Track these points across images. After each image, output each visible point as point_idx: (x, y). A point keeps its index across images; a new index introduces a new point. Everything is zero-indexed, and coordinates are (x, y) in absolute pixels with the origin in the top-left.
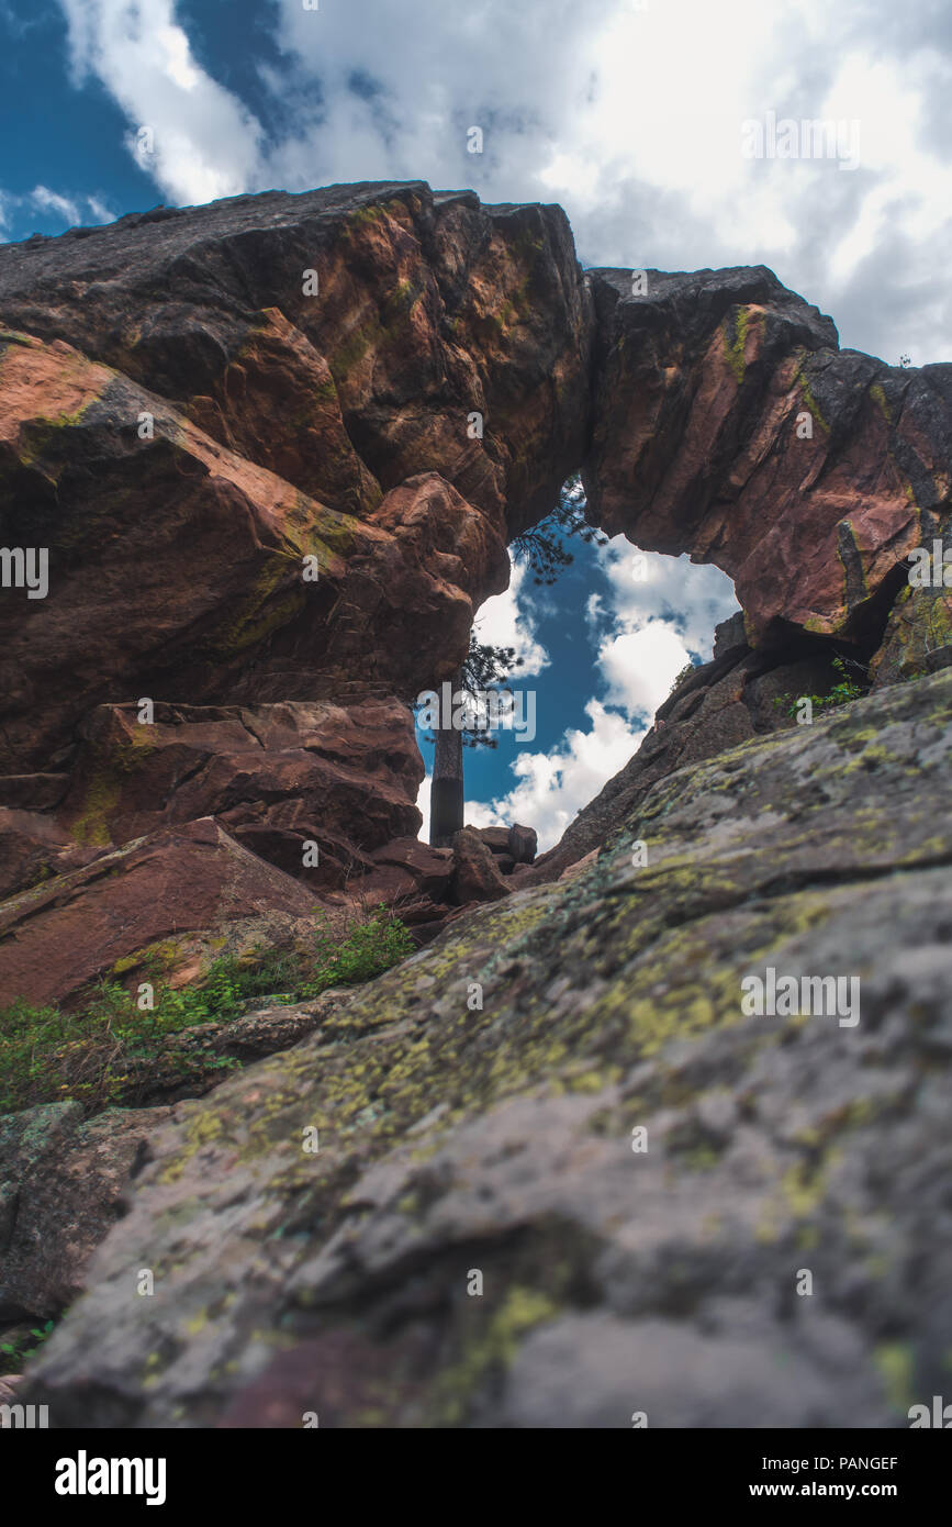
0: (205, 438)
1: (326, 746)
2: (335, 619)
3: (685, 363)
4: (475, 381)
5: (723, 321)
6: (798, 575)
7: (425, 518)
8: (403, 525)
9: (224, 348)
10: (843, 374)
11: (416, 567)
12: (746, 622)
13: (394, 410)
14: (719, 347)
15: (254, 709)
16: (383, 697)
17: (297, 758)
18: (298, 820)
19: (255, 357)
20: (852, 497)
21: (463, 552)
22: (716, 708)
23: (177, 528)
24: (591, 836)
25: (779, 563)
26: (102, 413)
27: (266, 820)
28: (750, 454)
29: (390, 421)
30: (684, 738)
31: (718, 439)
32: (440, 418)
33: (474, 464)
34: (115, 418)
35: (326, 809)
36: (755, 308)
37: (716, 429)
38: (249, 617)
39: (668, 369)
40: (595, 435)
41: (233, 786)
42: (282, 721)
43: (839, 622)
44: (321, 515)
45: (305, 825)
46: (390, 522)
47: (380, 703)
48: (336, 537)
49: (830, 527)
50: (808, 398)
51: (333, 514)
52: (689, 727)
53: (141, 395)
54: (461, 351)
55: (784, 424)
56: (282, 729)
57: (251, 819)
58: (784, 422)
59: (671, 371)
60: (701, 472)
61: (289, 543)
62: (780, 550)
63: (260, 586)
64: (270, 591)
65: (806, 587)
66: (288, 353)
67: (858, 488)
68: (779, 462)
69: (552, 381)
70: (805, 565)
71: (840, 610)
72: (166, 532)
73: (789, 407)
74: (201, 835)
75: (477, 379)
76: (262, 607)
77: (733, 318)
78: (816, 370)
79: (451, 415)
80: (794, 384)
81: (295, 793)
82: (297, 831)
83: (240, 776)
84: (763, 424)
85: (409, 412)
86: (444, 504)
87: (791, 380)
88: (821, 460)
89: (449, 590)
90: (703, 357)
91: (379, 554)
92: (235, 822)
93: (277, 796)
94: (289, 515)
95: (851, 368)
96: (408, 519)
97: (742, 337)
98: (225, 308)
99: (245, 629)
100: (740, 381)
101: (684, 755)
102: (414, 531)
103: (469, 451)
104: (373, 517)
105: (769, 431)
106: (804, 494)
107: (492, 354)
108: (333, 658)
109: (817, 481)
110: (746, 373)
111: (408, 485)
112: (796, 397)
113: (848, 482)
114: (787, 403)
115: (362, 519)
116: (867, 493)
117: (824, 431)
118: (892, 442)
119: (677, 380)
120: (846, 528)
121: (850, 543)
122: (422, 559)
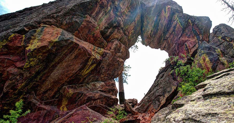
0: (78, 39)
1: (102, 90)
2: (101, 67)
3: (157, 16)
5: (163, 9)
6: (179, 53)
7: (115, 48)
8: (111, 49)
9: (80, 23)
10: (184, 18)
11: (114, 56)
13: (108, 29)
14: (163, 13)
15: (89, 84)
17: (97, 92)
18: (99, 103)
19: (85, 24)
20: (187, 39)
21: (122, 53)
23: (74, 55)
24: (147, 100)
25: (176, 50)
26: (61, 38)
27: (93, 104)
28: (169, 31)
29: (108, 31)
31: (164, 29)
32: (116, 30)
33: (123, 37)
34: (63, 38)
35: (103, 101)
36: (169, 6)
37: (163, 27)
38: (87, 69)
39: (155, 17)
40: (143, 29)
41: (88, 99)
42: (94, 86)
45: (100, 104)
46: (109, 49)
47: (109, 80)
48: (100, 53)
49: (184, 44)
50: (178, 22)
51: (99, 49)
52: (162, 80)
53: (67, 33)
54: (119, 18)
55: (175, 27)
56: (94, 87)
57: (91, 104)
60: (161, 35)
61: (93, 55)
62: (175, 48)
63: (89, 63)
64: (90, 64)
66: (90, 22)
67: (188, 37)
68: (174, 33)
69: (135, 21)
70: (180, 51)
71: (186, 59)
72: (73, 56)
74: (85, 108)
75: (122, 22)
76: (89, 67)
77: (165, 8)
78: (179, 17)
79: (118, 29)
81: (98, 99)
82: (99, 105)
83: (88, 97)
84: (171, 26)
85: (111, 29)
86: (118, 45)
87: (175, 19)
88: (181, 32)
89: (120, 59)
90: (160, 15)
91: (108, 55)
92: (89, 105)
93: (95, 100)
94: (92, 50)
95: (185, 17)
98: (79, 16)
99: (87, 71)
102: (113, 50)
103: (122, 35)
104: (106, 48)
105: (172, 28)
106: (179, 38)
107: (124, 17)
108: (101, 74)
109: (181, 36)
110: (168, 18)
111: (112, 42)
112: (176, 22)
113: (186, 36)
114: (175, 22)
115: (104, 49)
116: (189, 38)
117: (181, 28)
118: (193, 29)
119: (156, 19)
120: (186, 45)
121: (187, 47)
122: (115, 55)
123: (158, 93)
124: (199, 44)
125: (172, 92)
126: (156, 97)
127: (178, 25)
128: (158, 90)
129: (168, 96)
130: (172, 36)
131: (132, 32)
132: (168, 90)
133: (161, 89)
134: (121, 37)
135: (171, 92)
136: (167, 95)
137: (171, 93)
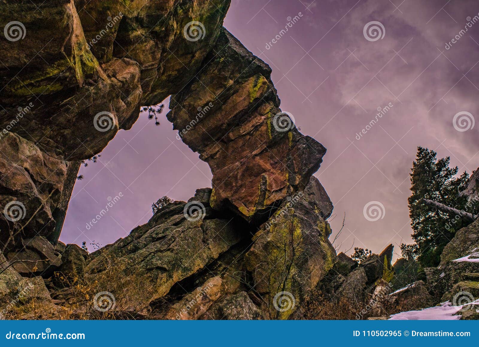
2: (65, 105)
3: (237, 82)
4: (172, 38)
5: (255, 76)
6: (241, 186)
7: (126, 81)
8: (116, 78)
11: (110, 101)
12: (212, 194)
13: (140, 27)
14: (249, 85)
16: (58, 154)
20: (268, 166)
21: (128, 104)
22: (191, 227)
25: (235, 177)
28: (241, 129)
29: (136, 30)
30: (177, 235)
31: (234, 117)
32: (152, 42)
33: (152, 69)
36: (266, 80)
37: (235, 113)
38: (32, 82)
39: (231, 80)
40: (193, 86)
43: (252, 213)
44: (87, 51)
46: (110, 73)
48: (87, 66)
49: (259, 174)
51: (91, 55)
52: (179, 231)
54: (175, 22)
58: (257, 126)
59: (231, 82)
60: (222, 125)
62: (238, 173)
63: (49, 70)
64: (51, 75)
65: (243, 193)
67: (271, 165)
68: (249, 139)
69: (193, 56)
70: (245, 183)
71: (252, 208)
73: (261, 121)
76: (42, 80)
77: (258, 78)
79: (157, 44)
80: (266, 114)
84: (250, 121)
85: (144, 32)
86: (135, 79)
87: (266, 112)
90: (243, 84)
91: (101, 86)
94: (77, 43)
96: (120, 77)
97: (259, 85)
100: (251, 101)
101: (175, 243)
102: (119, 84)
103: (153, 63)
104: (103, 66)
105: (251, 126)
106: (253, 156)
108: (50, 123)
109: (259, 153)
110: (254, 100)
111: (124, 61)
112: (264, 119)
113: (268, 160)
114: (261, 119)
115: (100, 64)
116: (273, 168)
117: (269, 137)
118: (288, 155)
119: (231, 86)
120: (265, 178)
121: (265, 184)
122: (113, 98)
123: (160, 262)
124: (288, 192)
125: (192, 272)
126: (150, 270)
127: (264, 128)
128: (161, 251)
129: (179, 279)
130: (241, 143)
131: (170, 75)
132: (186, 265)
133: (169, 253)
134: (149, 66)
135: (190, 274)
136: (177, 276)
137: (188, 275)
